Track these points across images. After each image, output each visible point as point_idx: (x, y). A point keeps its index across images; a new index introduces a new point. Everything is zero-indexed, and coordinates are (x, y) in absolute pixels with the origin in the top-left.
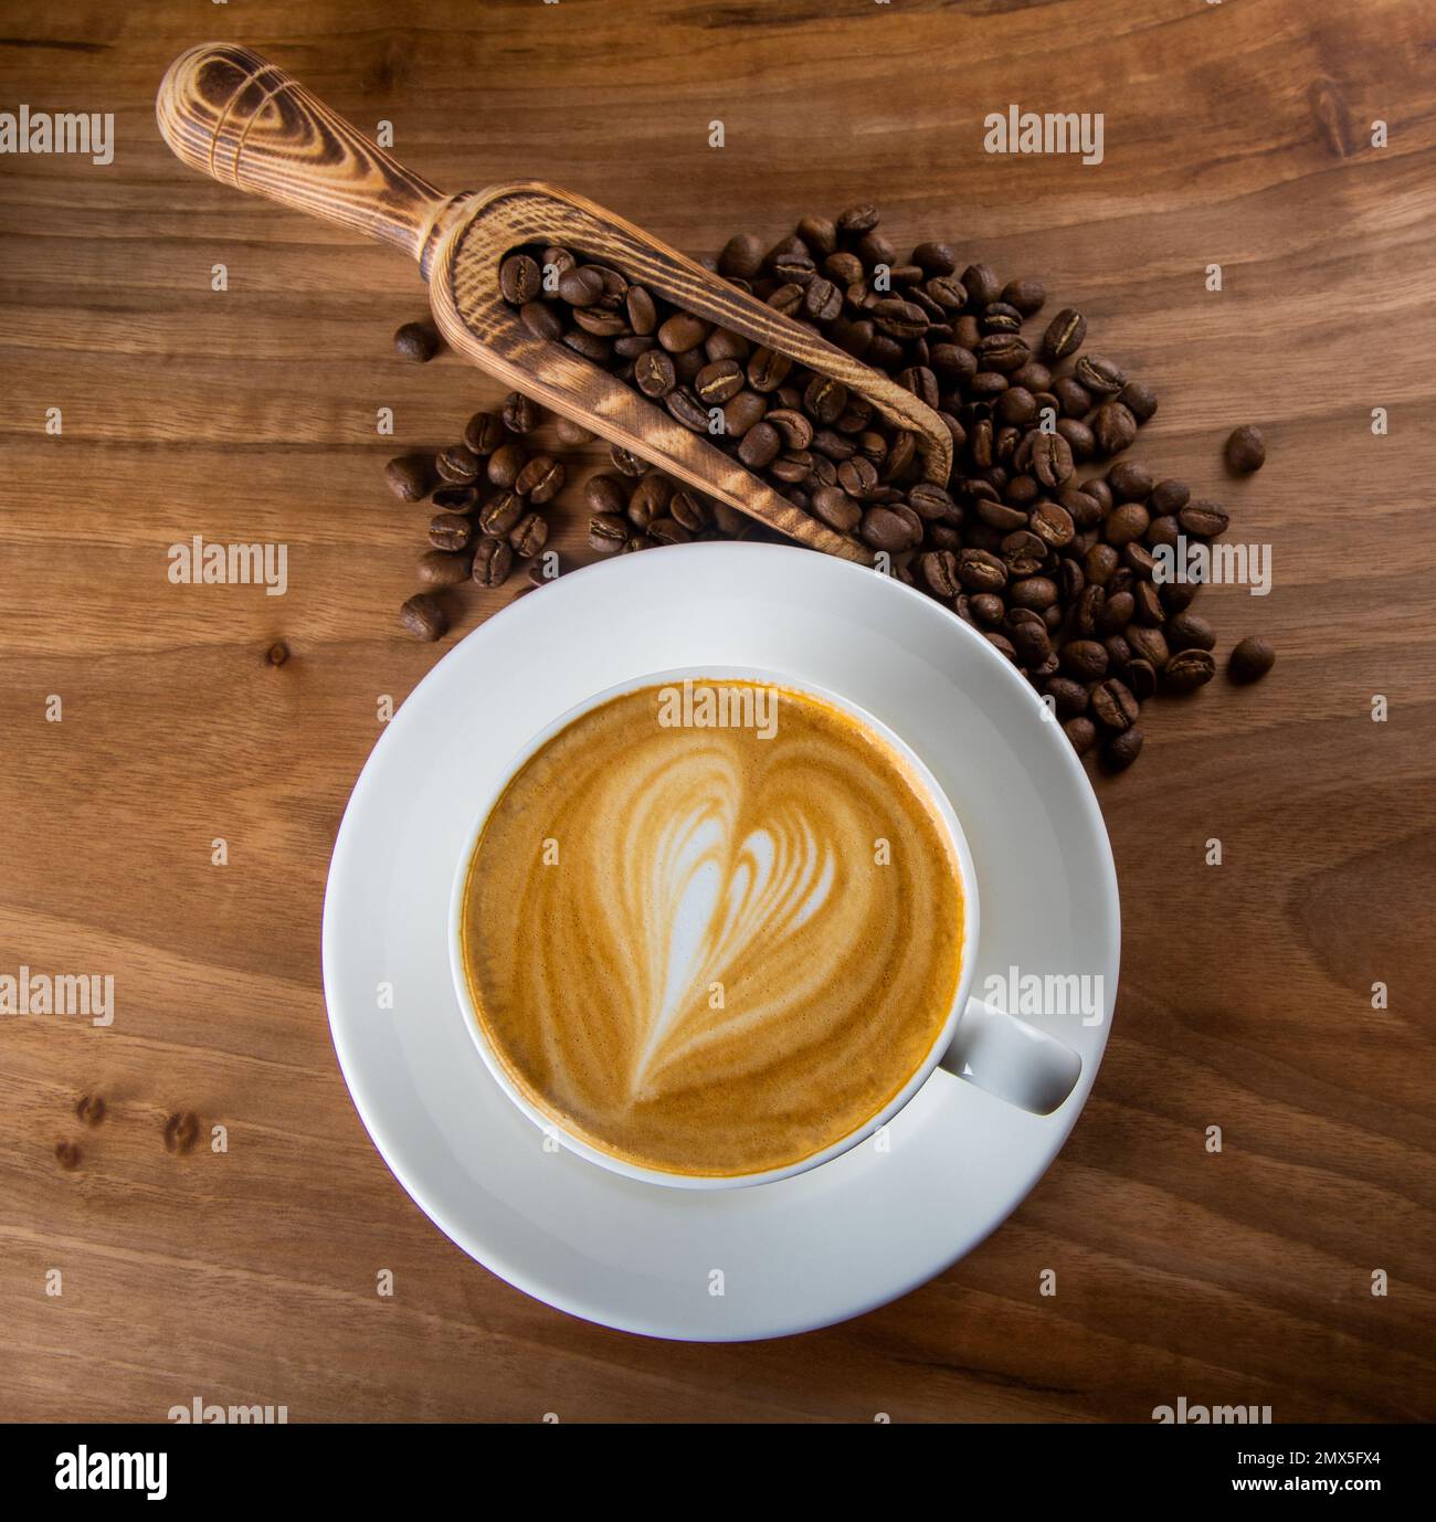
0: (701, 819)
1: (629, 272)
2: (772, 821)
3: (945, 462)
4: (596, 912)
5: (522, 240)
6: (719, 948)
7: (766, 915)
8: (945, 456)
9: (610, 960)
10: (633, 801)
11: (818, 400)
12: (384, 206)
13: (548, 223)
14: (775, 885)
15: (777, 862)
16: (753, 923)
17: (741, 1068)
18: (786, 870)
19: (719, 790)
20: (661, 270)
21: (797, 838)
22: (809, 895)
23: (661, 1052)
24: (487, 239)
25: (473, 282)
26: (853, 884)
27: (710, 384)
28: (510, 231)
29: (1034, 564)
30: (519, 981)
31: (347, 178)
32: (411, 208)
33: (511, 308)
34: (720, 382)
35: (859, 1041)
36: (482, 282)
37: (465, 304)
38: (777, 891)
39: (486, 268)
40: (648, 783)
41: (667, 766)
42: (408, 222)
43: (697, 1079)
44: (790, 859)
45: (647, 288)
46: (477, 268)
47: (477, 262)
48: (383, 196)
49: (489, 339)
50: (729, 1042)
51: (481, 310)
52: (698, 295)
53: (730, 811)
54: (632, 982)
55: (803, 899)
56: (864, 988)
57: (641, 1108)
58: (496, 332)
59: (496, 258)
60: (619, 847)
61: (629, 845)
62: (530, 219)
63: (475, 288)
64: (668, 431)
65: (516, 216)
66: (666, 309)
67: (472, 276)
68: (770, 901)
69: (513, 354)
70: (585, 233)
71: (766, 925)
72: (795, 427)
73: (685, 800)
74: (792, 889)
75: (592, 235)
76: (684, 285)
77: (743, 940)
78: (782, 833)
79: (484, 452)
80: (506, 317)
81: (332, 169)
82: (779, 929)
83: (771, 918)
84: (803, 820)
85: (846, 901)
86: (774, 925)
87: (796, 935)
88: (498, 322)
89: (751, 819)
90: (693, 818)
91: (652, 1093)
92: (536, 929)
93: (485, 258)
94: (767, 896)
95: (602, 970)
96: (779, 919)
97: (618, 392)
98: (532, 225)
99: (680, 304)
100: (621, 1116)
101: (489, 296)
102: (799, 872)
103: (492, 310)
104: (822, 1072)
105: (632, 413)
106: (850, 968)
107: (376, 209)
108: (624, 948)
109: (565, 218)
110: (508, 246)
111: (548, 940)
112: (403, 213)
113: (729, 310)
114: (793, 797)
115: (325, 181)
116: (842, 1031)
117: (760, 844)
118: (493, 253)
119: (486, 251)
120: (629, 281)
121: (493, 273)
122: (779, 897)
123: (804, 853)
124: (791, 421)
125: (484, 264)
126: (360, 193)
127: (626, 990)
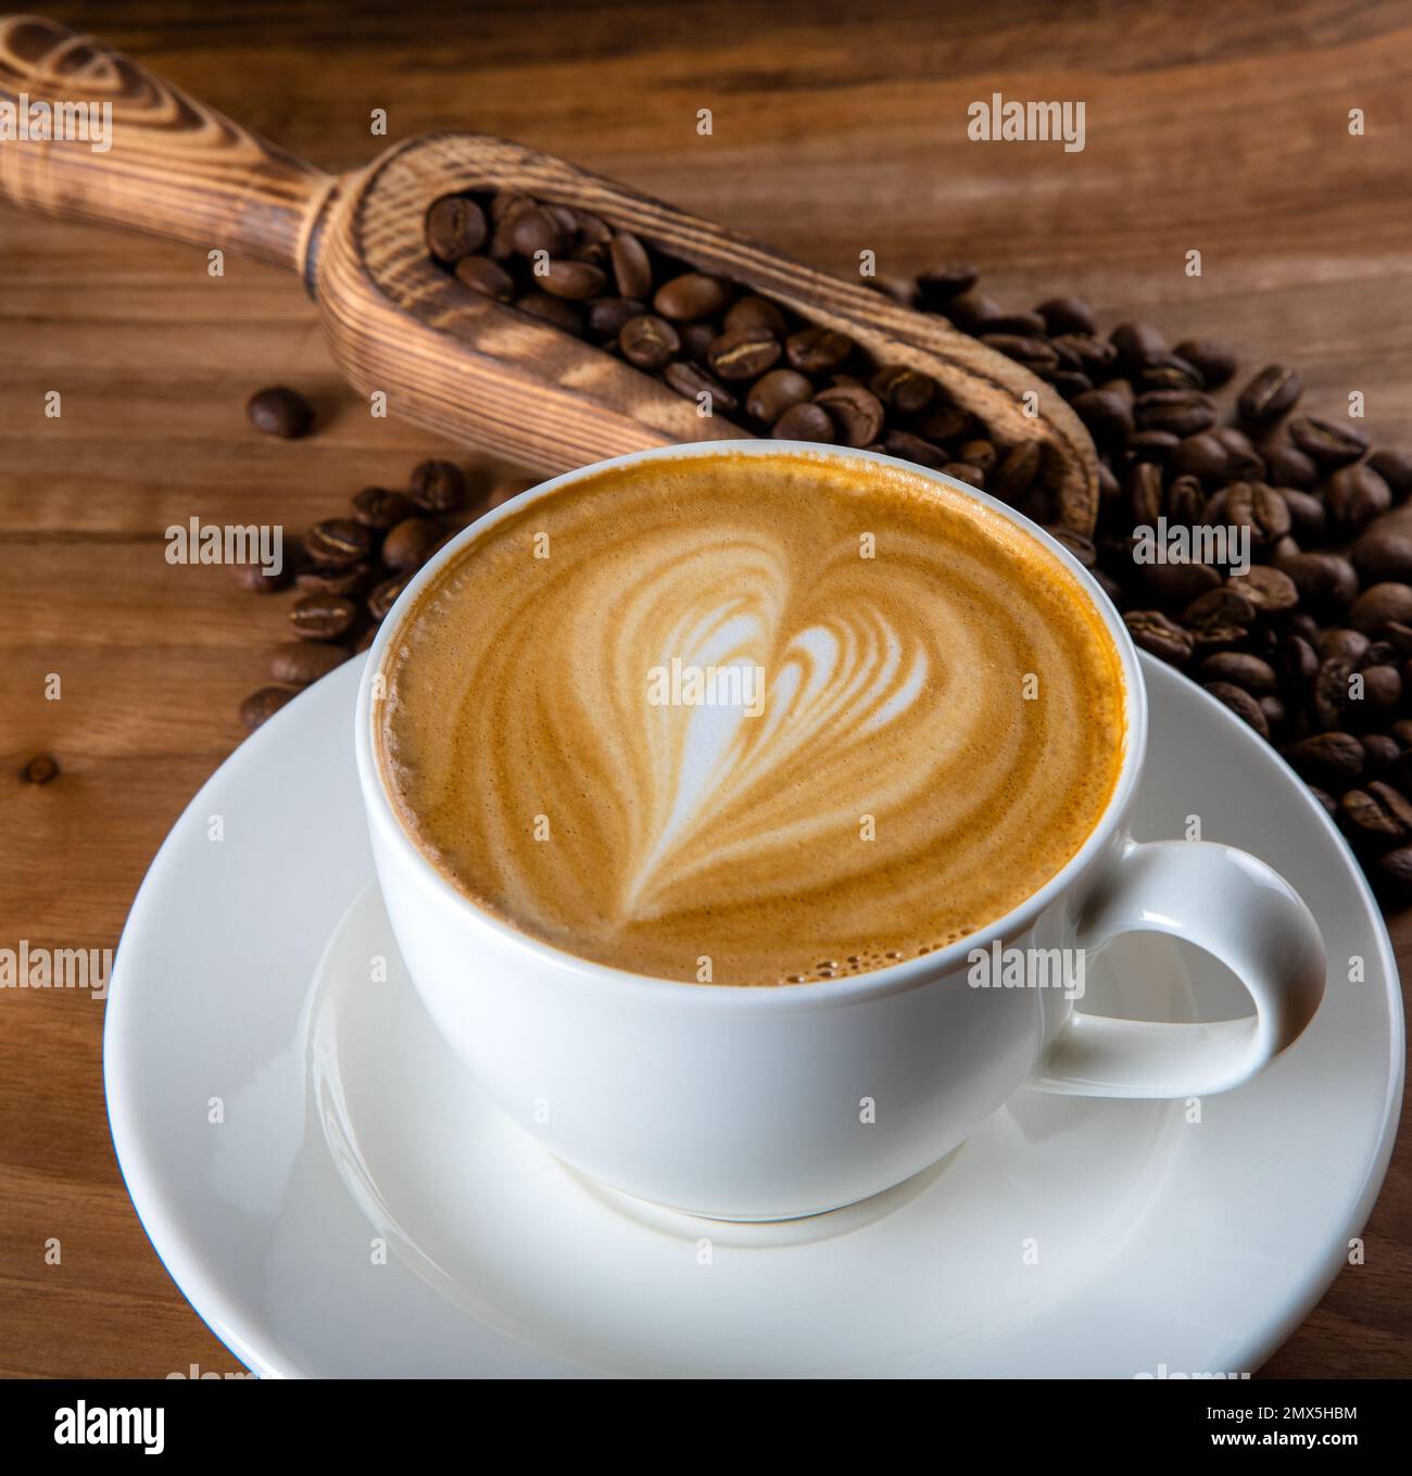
0: (729, 615)
1: (614, 222)
2: (832, 618)
3: (1088, 493)
4: (572, 712)
5: (458, 185)
6: (754, 751)
7: (826, 716)
8: (1087, 481)
9: (595, 766)
10: (628, 597)
11: (892, 385)
12: (259, 180)
13: (499, 168)
14: (839, 684)
15: (841, 660)
16: (806, 724)
17: (790, 886)
18: (855, 670)
19: (754, 585)
20: (661, 218)
21: (872, 636)
22: (890, 696)
23: (669, 864)
24: (411, 178)
25: (389, 231)
26: (955, 685)
27: (730, 351)
28: (443, 174)
29: (1234, 631)
30: (457, 785)
31: (210, 146)
32: (296, 180)
33: (442, 265)
34: (746, 350)
35: (972, 856)
36: (402, 233)
37: (376, 256)
38: (843, 690)
39: (410, 216)
40: (652, 577)
41: (680, 560)
42: (291, 197)
43: (724, 896)
44: (862, 657)
45: (640, 239)
46: (395, 214)
47: (396, 207)
48: (256, 169)
49: (407, 302)
50: (771, 856)
51: (399, 266)
52: (713, 245)
53: (773, 605)
54: (626, 786)
55: (882, 700)
56: (975, 799)
57: (636, 927)
58: (419, 293)
59: (423, 204)
60: (609, 640)
61: (624, 642)
62: (473, 162)
63: (390, 239)
64: (668, 405)
65: (453, 156)
66: (666, 266)
67: (388, 224)
68: (832, 701)
69: (442, 320)
70: (552, 180)
71: (827, 726)
72: (857, 408)
73: (706, 596)
74: (864, 690)
75: (562, 181)
76: (693, 233)
77: (790, 743)
78: (849, 631)
79: (380, 522)
80: (435, 277)
81: (187, 137)
82: (847, 732)
83: (836, 718)
84: (879, 617)
85: (946, 702)
86: (837, 728)
87: (872, 739)
88: (421, 282)
89: (801, 615)
90: (718, 613)
91: (654, 910)
92: (484, 728)
93: (408, 203)
94: (827, 696)
95: (580, 773)
96: (846, 720)
97: (593, 361)
98: (475, 169)
99: (688, 258)
100: (609, 933)
101: (408, 251)
102: (875, 673)
103: (415, 267)
104: (914, 893)
105: (615, 385)
106: (951, 776)
107: (243, 184)
108: (613, 748)
109: (524, 162)
110: (441, 191)
111: (500, 742)
112: (286, 186)
113: (758, 261)
114: (864, 592)
115: (179, 152)
116: (945, 845)
117: (818, 642)
118: (420, 198)
119: (407, 195)
120: (614, 231)
121: (417, 223)
122: (845, 697)
123: (882, 651)
124: (851, 401)
125: (406, 210)
126: (225, 165)
127: (617, 797)
